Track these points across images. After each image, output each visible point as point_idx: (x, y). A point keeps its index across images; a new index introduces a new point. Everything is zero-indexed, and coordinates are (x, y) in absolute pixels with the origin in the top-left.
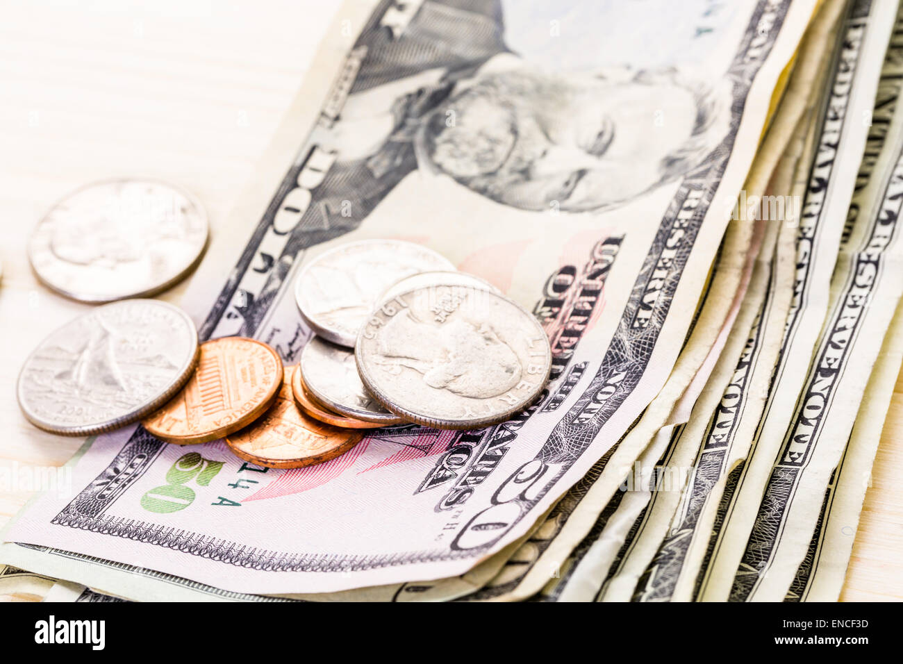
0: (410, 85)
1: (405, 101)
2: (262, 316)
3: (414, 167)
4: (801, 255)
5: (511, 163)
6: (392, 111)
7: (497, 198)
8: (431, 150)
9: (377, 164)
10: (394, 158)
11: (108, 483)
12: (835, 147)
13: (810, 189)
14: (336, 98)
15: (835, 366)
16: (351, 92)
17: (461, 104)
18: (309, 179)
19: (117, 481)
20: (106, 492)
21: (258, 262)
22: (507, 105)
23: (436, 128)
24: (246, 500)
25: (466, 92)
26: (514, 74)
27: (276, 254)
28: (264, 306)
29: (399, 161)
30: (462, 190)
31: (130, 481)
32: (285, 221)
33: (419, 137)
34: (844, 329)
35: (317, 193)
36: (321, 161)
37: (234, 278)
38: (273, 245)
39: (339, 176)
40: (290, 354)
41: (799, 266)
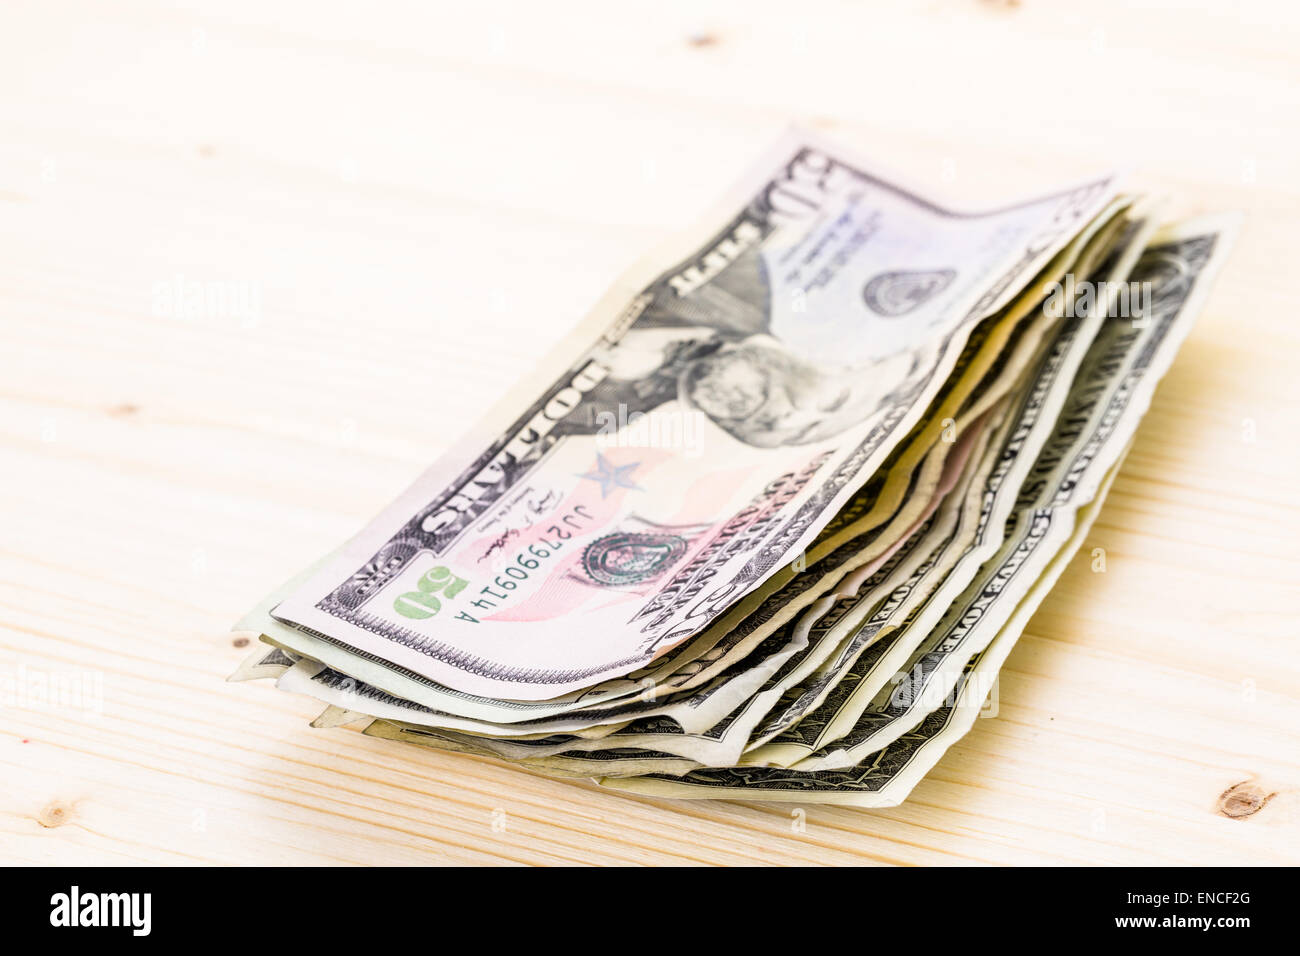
0: (684, 335)
1: (677, 346)
2: (520, 476)
3: (674, 397)
4: (985, 504)
5: (758, 415)
6: (664, 351)
7: (741, 438)
8: (691, 389)
9: (644, 387)
10: (659, 386)
11: (366, 579)
12: (1029, 427)
13: (1001, 458)
14: (618, 328)
15: (997, 590)
16: (633, 327)
17: (724, 361)
18: (582, 384)
19: (375, 578)
20: (364, 588)
21: (525, 434)
22: (763, 372)
23: (698, 374)
24: (484, 619)
25: (730, 353)
26: (775, 351)
27: (542, 432)
28: (524, 469)
29: (662, 390)
30: (712, 425)
31: (386, 581)
32: (555, 410)
33: (683, 377)
34: (1012, 565)
35: (587, 396)
36: (596, 373)
37: (502, 440)
38: (541, 425)
39: (608, 389)
40: (540, 510)
41: (983, 513)
